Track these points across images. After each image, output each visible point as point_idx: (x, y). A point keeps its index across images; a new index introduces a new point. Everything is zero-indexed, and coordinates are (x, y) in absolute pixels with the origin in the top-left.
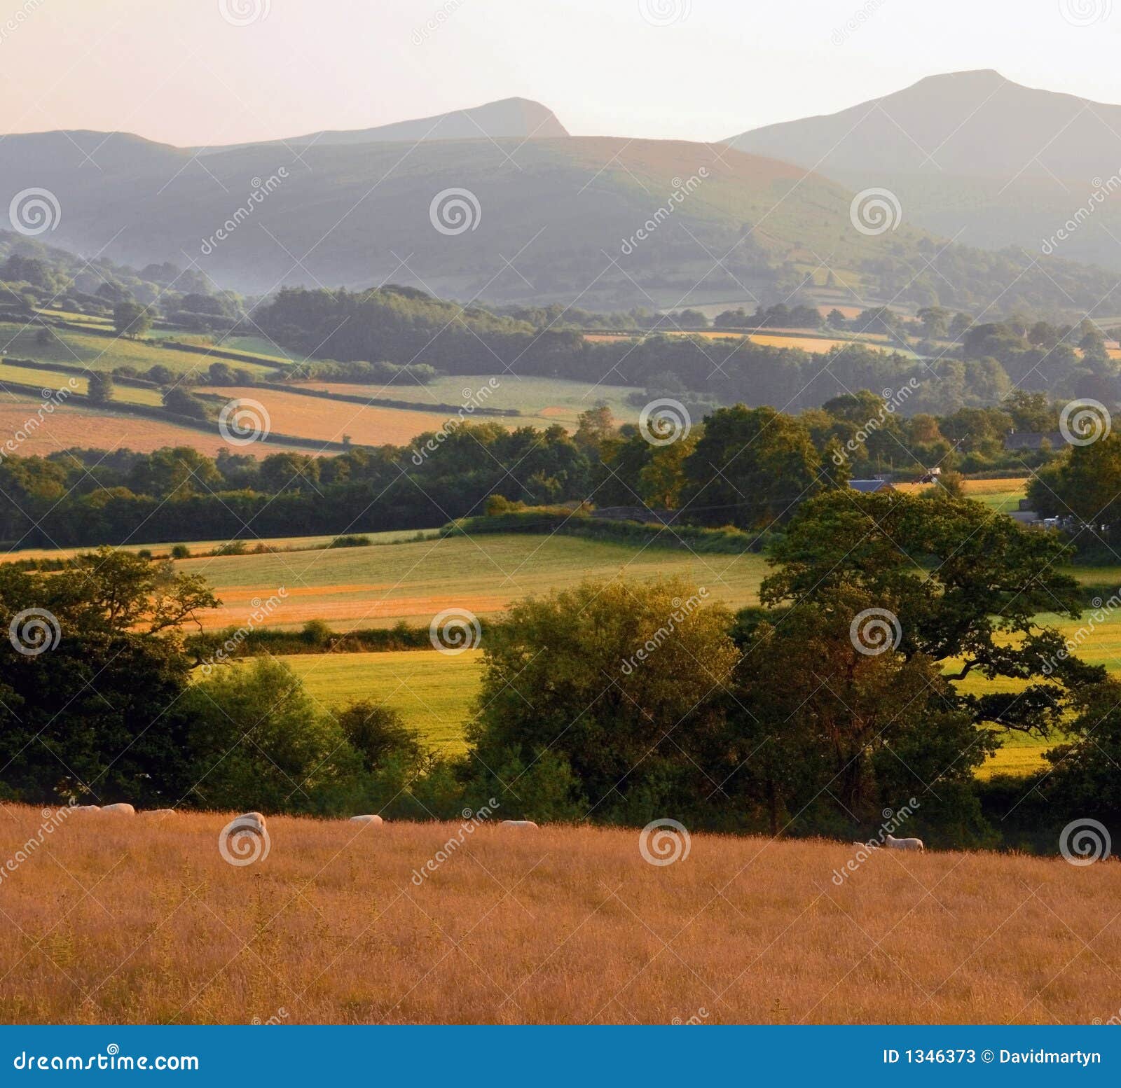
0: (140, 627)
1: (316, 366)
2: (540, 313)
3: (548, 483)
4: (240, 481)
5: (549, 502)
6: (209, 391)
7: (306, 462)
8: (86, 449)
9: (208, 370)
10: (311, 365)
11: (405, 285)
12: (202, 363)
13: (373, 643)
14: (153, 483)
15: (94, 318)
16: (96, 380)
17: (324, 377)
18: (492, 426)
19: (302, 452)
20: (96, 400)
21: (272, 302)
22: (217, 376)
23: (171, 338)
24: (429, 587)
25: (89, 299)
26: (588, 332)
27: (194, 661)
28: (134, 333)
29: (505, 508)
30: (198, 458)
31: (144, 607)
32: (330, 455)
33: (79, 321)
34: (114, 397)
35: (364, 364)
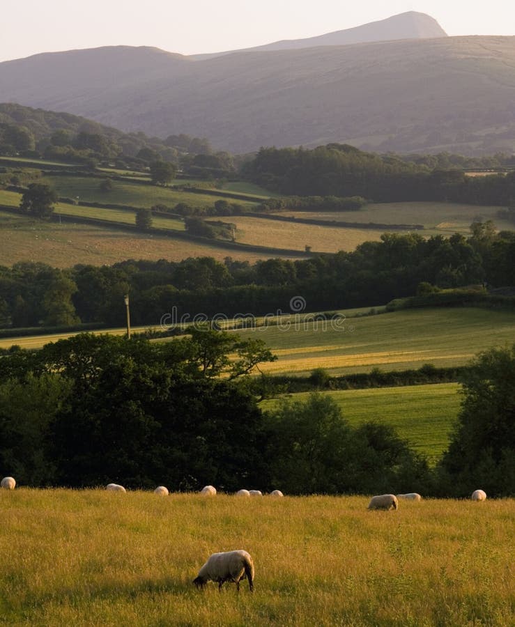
0: (224, 376)
1: (284, 200)
2: (434, 159)
3: (454, 273)
4: (244, 279)
5: (454, 286)
6: (216, 219)
7: (287, 264)
8: (137, 260)
9: (214, 205)
10: (283, 200)
11: (342, 143)
12: (211, 200)
13: (357, 383)
14: (187, 281)
15: (137, 173)
16: (141, 214)
17: (292, 208)
18: (414, 236)
19: (285, 259)
20: (141, 228)
21: (254, 158)
22: (221, 209)
23: (189, 184)
24: (384, 345)
25: (132, 160)
26: (467, 171)
27: (259, 397)
28: (164, 182)
29: (430, 291)
30: (216, 264)
31: (225, 362)
32: (301, 259)
33: (127, 175)
34: (153, 226)
35: (317, 198)
